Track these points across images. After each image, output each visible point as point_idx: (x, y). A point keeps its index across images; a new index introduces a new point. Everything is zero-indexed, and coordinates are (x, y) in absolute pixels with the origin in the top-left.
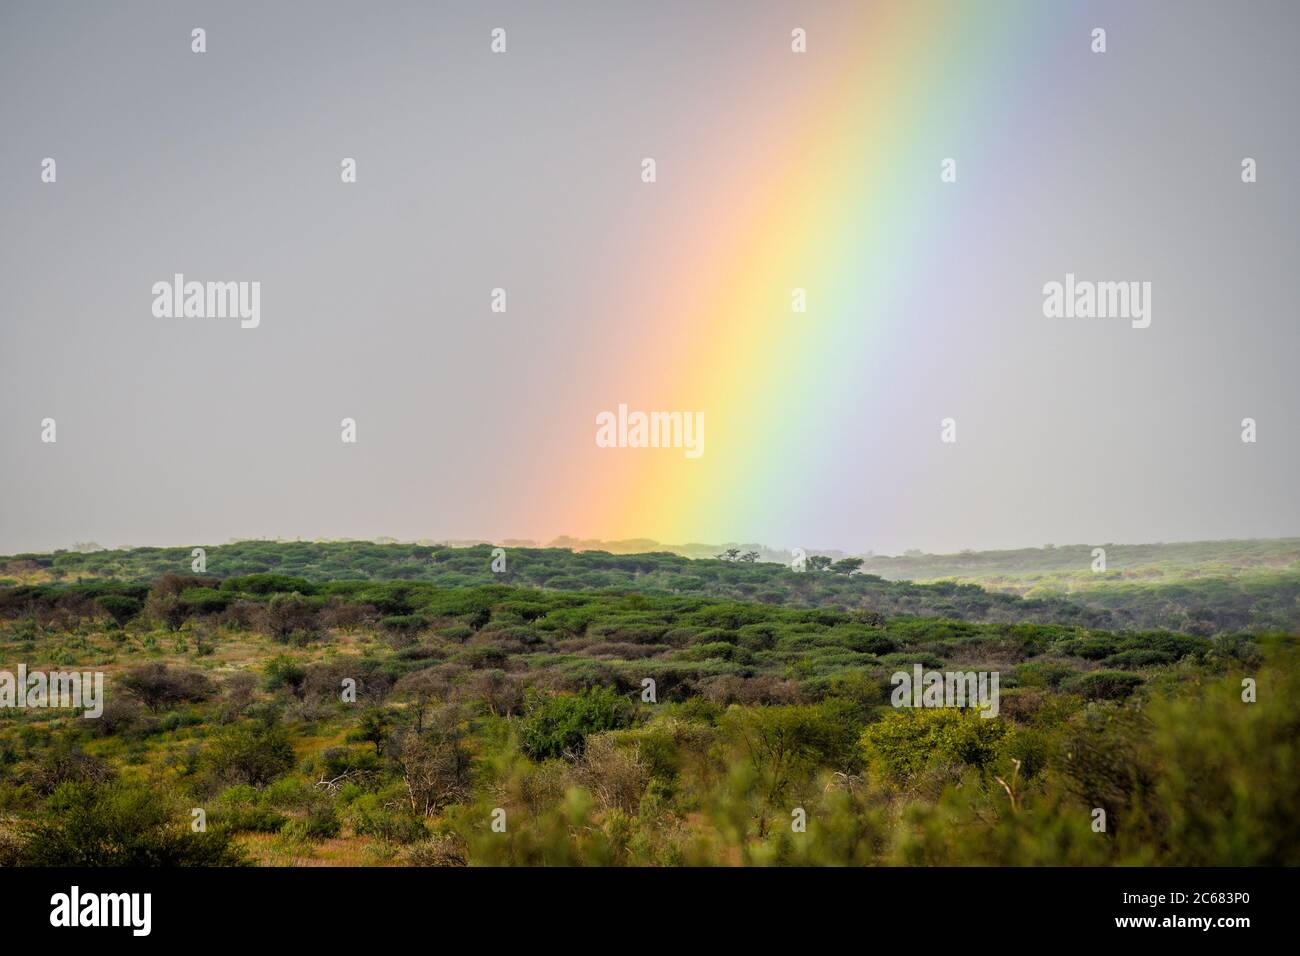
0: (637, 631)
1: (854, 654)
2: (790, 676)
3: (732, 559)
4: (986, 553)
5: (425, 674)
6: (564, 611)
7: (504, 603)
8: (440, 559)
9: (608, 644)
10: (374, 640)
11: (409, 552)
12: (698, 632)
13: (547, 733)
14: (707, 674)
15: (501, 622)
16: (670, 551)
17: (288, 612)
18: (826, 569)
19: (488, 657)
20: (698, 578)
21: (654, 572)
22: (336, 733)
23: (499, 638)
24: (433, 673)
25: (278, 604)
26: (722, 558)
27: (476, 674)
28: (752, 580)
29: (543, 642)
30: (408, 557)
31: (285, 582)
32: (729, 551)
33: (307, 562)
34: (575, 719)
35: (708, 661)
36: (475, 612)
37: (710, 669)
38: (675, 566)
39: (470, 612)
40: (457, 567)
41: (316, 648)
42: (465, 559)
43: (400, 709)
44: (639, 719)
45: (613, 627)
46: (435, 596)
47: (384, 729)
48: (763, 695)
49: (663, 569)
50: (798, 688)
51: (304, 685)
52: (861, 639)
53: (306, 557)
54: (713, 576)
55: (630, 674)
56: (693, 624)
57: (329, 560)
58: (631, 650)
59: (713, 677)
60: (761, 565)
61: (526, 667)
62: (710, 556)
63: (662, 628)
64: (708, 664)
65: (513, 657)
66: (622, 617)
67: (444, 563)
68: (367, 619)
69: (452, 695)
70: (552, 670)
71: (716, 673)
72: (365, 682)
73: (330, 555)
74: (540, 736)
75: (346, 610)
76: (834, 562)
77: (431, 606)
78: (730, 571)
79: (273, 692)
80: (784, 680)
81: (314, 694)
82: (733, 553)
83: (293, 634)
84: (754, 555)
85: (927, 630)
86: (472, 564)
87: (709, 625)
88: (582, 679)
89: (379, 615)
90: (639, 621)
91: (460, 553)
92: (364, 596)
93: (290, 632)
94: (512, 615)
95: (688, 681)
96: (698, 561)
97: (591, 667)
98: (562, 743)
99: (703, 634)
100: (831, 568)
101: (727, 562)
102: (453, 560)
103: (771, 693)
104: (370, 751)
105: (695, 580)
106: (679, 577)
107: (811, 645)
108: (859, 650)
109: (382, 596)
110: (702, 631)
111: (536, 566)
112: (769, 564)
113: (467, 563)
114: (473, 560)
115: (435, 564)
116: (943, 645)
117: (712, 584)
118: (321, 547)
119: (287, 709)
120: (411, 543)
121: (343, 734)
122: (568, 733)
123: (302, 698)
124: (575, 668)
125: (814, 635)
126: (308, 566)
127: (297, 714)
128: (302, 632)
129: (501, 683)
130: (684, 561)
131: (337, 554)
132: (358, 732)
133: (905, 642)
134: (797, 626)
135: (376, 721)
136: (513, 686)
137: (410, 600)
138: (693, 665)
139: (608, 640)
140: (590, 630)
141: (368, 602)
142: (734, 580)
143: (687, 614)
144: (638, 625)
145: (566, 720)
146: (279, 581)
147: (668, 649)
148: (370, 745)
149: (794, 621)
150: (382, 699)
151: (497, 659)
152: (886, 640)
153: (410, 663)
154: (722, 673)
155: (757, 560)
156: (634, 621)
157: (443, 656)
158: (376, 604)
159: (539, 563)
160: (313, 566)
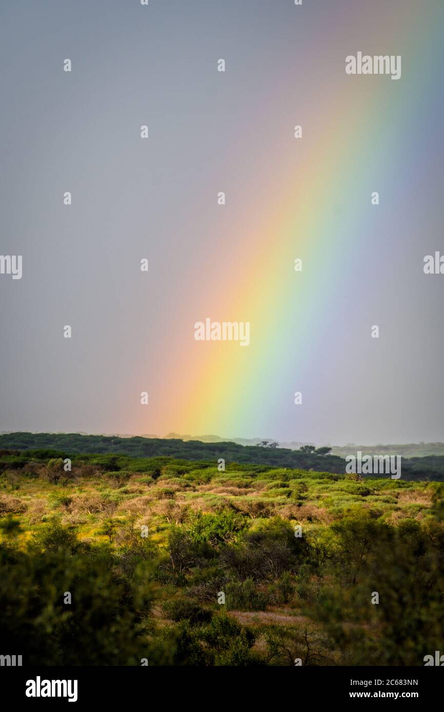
0: (237, 482)
1: (350, 496)
2: (321, 506)
3: (264, 446)
4: (390, 446)
5: (134, 501)
6: (199, 471)
7: (168, 466)
8: (116, 443)
9: (224, 488)
10: (101, 484)
11: (100, 439)
12: (268, 482)
13: (199, 533)
14: (279, 504)
15: (168, 476)
16: (233, 441)
17: (58, 469)
18: (312, 452)
19: (165, 493)
20: (248, 455)
21: (225, 452)
22: (88, 531)
23: (168, 484)
24: (138, 500)
25: (53, 464)
26: (259, 446)
27: (161, 502)
28: (275, 457)
29: (190, 486)
30: (99, 442)
31: (54, 453)
32: (263, 442)
33: (48, 443)
34: (214, 526)
35: (279, 497)
36: (152, 470)
37: (281, 501)
38: (235, 449)
39: (150, 470)
40: (124, 447)
41: (72, 487)
42: (128, 444)
43: (121, 519)
44: (247, 526)
45: (224, 479)
46: (131, 462)
47: (113, 529)
48: (308, 515)
49: (229, 451)
50: (326, 512)
51: (71, 506)
52: (353, 488)
53: (47, 441)
54: (255, 455)
55: (240, 503)
56: (265, 479)
57: (59, 443)
58: (236, 492)
59: (282, 506)
60: (279, 449)
61: (184, 499)
62: (253, 445)
63: (250, 480)
64: (279, 499)
65: (177, 493)
66: (230, 474)
67: (118, 445)
68: (98, 473)
69: (148, 512)
70: (198, 500)
71: (283, 504)
72: (103, 505)
73: (59, 440)
74: (196, 534)
75: (86, 468)
76: (316, 449)
77: (130, 467)
78: (264, 452)
79: (55, 509)
80: (318, 508)
81: (76, 511)
82: (265, 443)
83: (59, 480)
84: (276, 444)
85: (385, 484)
86: (132, 446)
87: (273, 479)
88: (215, 506)
89: (103, 471)
90: (238, 476)
91: (125, 440)
92: (95, 461)
93: (58, 479)
94: (173, 472)
95: (270, 507)
96: (247, 447)
97: (219, 500)
98: (207, 538)
99: (272, 484)
100: (315, 452)
101: (262, 448)
102: (122, 444)
103: (313, 515)
104: (106, 540)
105: (247, 456)
106: (238, 455)
107: (328, 490)
108: (352, 493)
109: (105, 461)
110: (271, 482)
111: (165, 448)
112: (283, 449)
113: (130, 446)
114: (133, 444)
115: (113, 446)
116: (395, 492)
117: (255, 459)
118: (54, 436)
119: (63, 517)
120: (100, 435)
121: (93, 531)
122: (211, 533)
123: (71, 513)
124: (211, 500)
125: (328, 485)
126: (48, 446)
127: (69, 521)
128: (65, 479)
129: (173, 507)
130: (240, 447)
131: (63, 440)
132: (101, 530)
133: (374, 490)
134: (318, 480)
135: (109, 524)
136: (179, 508)
137: (119, 464)
138: (271, 499)
139: (223, 486)
140: (213, 481)
141: (97, 464)
142: (266, 457)
143: (262, 473)
144: (238, 478)
145: (210, 526)
146: (51, 453)
147: (254, 491)
148: (107, 537)
149: (316, 478)
150: (112, 513)
151: (170, 494)
152: (366, 488)
153: (124, 496)
154: (286, 504)
155: (277, 447)
156: (235, 476)
157: (141, 492)
158: (102, 465)
159: (166, 446)
160: (51, 446)
